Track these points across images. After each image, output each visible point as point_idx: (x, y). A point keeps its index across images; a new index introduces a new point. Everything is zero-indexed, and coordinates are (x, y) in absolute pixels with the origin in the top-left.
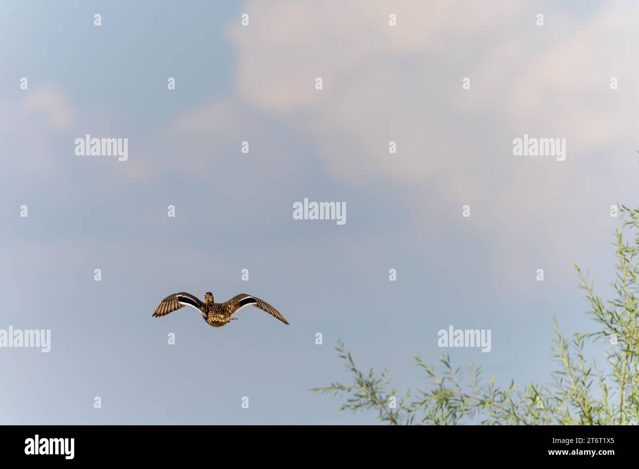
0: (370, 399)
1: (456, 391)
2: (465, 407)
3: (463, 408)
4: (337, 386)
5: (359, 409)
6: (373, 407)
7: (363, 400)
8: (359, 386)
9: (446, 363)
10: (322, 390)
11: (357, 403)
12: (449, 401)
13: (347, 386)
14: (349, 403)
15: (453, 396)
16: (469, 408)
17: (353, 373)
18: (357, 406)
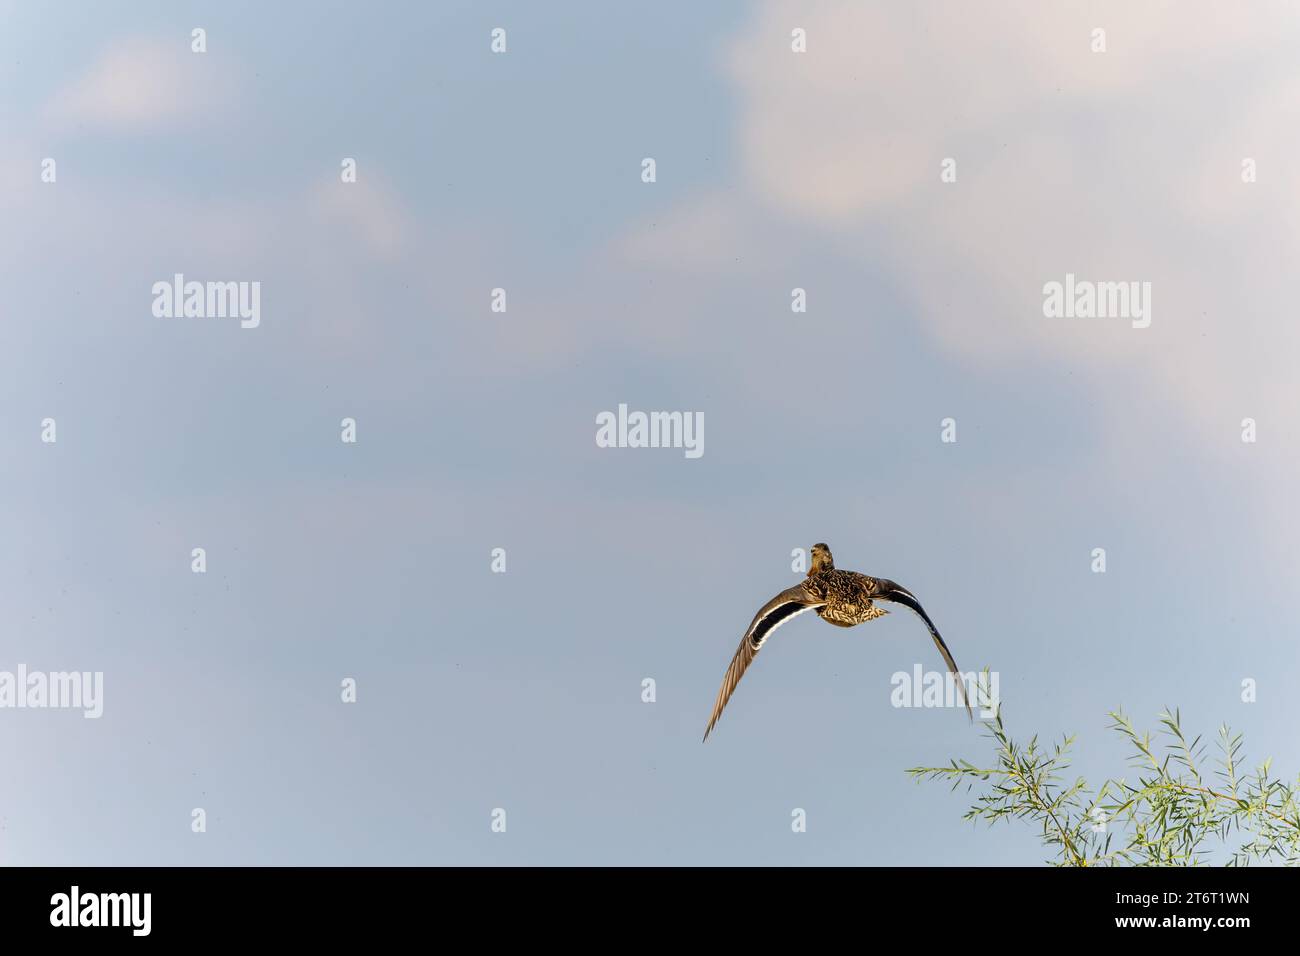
0: (1025, 797)
1: (1190, 782)
2: (1209, 817)
3: (1206, 817)
4: (961, 766)
5: (1002, 818)
6: (1031, 814)
7: (1011, 800)
8: (1005, 769)
9: (1172, 726)
10: (933, 772)
11: (1000, 805)
12: (1179, 804)
13: (980, 767)
14: (983, 805)
15: (1184, 792)
16: (1217, 819)
17: (996, 742)
18: (1000, 812)
